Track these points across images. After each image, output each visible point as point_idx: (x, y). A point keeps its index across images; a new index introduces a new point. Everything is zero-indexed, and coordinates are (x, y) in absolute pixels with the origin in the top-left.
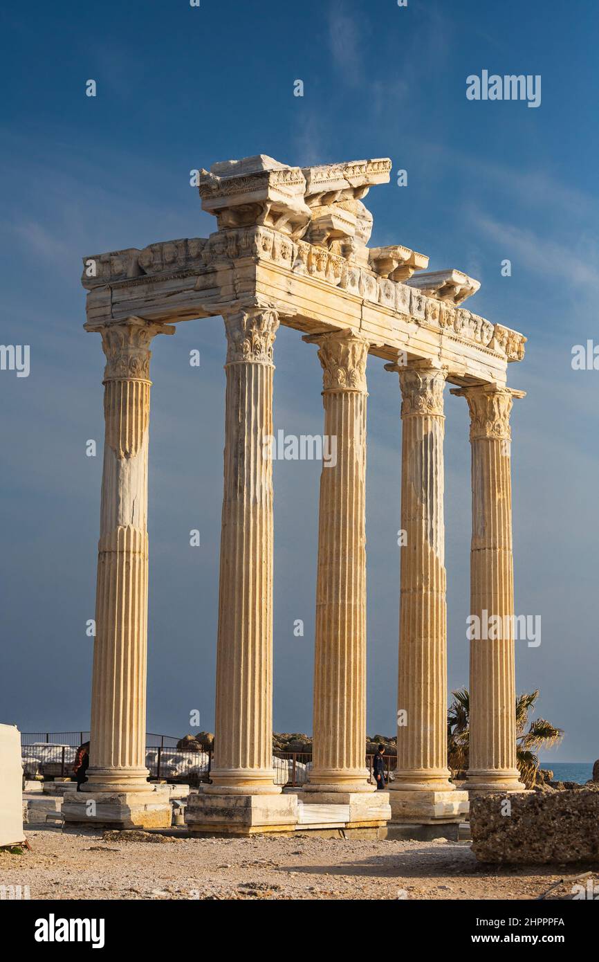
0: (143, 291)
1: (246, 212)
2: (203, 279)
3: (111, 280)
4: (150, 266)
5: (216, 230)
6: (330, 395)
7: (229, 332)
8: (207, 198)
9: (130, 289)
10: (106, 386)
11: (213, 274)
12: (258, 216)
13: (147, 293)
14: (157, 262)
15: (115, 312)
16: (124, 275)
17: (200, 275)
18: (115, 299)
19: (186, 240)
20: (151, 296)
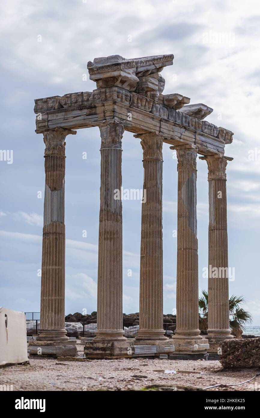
0: (63, 115)
1: (110, 81)
2: (90, 110)
3: (47, 110)
4: (65, 104)
5: (96, 88)
6: (146, 162)
7: (102, 134)
8: (92, 74)
9: (57, 114)
10: (46, 158)
11: (94, 108)
12: (115, 83)
13: (64, 116)
14: (69, 102)
15: (49, 125)
16: (53, 108)
17: (89, 108)
18: (49, 119)
19: (82, 93)
20: (66, 118)
